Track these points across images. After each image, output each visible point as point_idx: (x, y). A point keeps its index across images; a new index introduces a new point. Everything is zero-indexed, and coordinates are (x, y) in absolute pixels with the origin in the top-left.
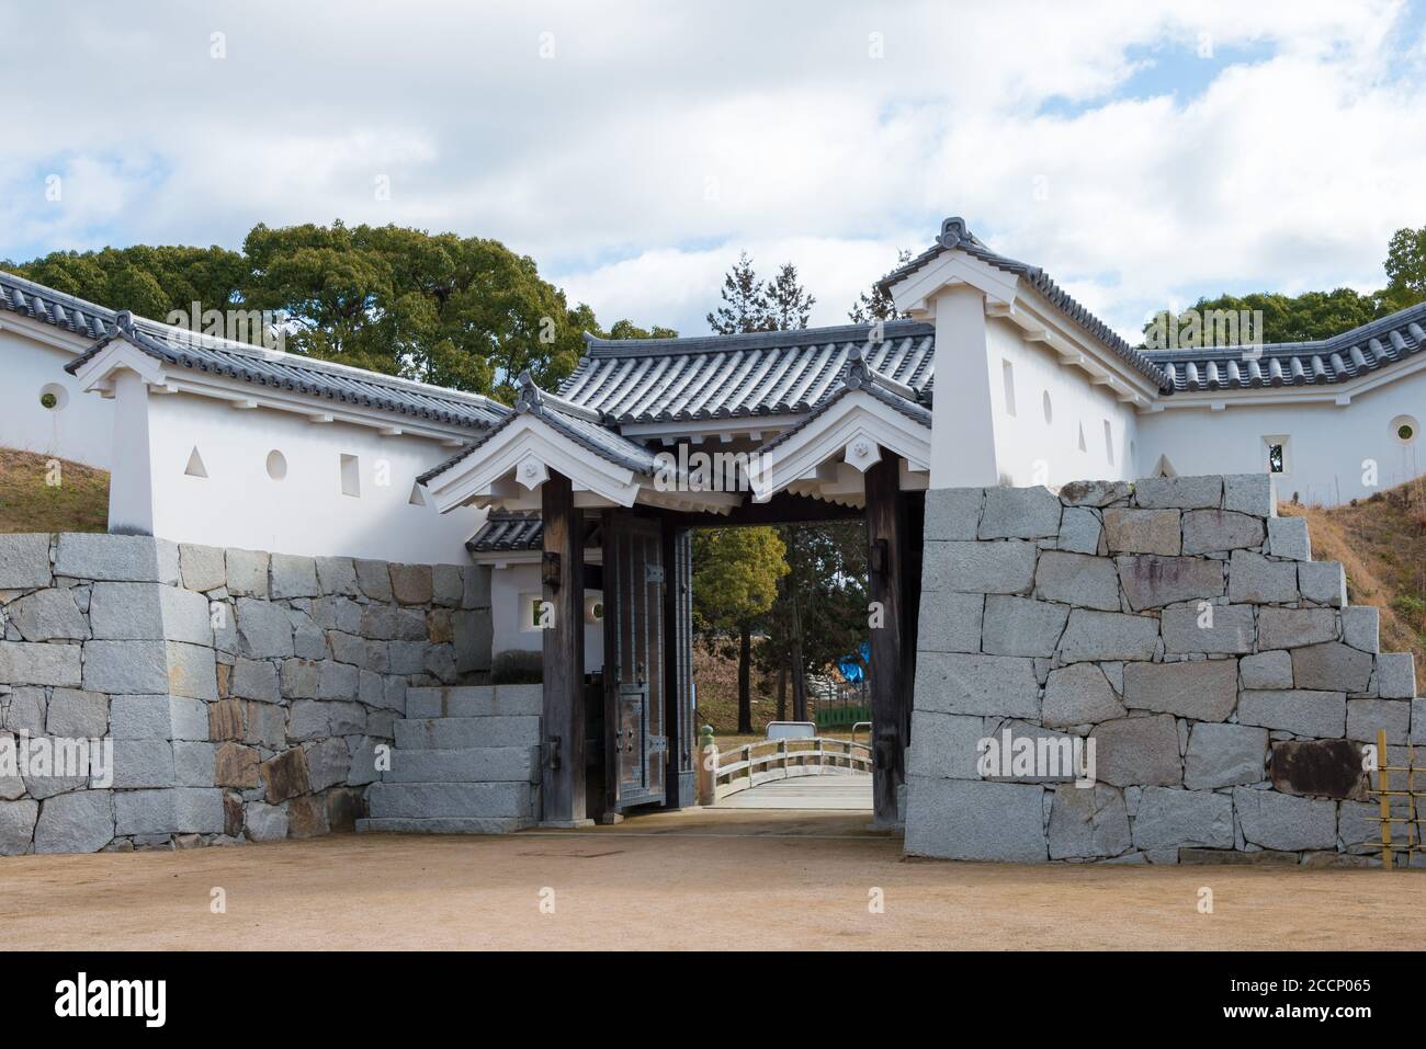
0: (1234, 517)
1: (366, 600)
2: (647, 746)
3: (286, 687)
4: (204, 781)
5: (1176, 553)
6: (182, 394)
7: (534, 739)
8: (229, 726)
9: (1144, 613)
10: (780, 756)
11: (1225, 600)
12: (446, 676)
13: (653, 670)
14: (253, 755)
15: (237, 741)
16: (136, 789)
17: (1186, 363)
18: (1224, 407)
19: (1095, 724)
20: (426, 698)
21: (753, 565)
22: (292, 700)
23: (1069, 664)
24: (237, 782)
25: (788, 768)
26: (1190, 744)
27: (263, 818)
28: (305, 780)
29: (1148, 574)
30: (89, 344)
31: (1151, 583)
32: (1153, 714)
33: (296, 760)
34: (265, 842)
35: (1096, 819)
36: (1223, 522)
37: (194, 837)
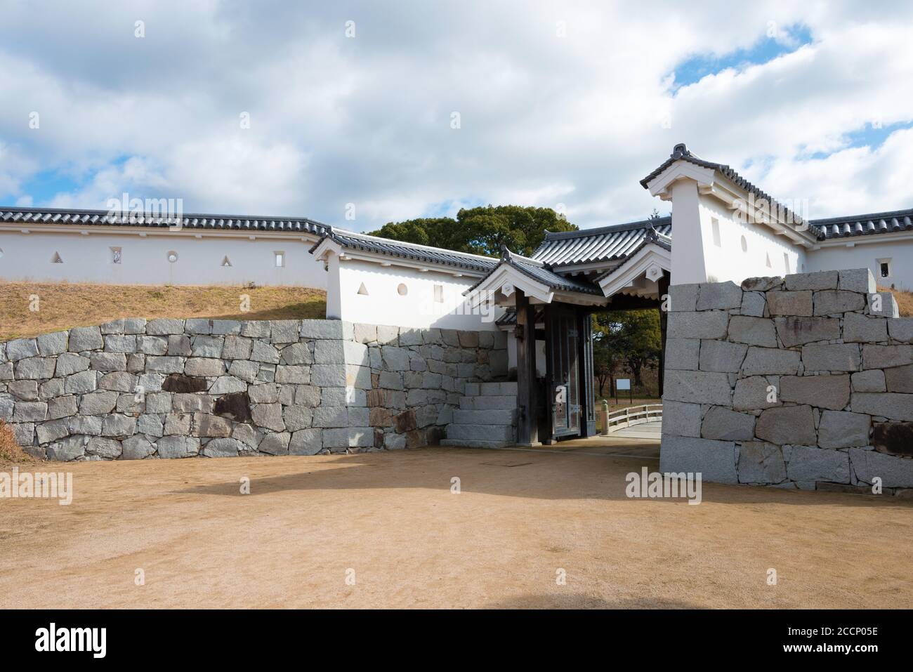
0: (846, 294)
1: (446, 346)
2: (569, 409)
3: (405, 384)
4: (364, 424)
5: (810, 315)
6: (353, 260)
7: (514, 406)
8: (377, 400)
9: (791, 349)
10: (644, 413)
11: (842, 340)
12: (486, 378)
13: (573, 376)
14: (389, 413)
15: (381, 407)
16: (332, 428)
17: (832, 225)
18: (853, 245)
19: (763, 410)
20: (473, 387)
21: (655, 332)
22: (409, 389)
23: (748, 377)
24: (380, 425)
25: (649, 418)
26: (821, 422)
27: (392, 440)
28: (415, 424)
29: (793, 327)
30: (319, 238)
31: (795, 332)
32: (798, 405)
33: (410, 415)
34: (393, 451)
35: (766, 462)
36: (839, 297)
37: (357, 449)
